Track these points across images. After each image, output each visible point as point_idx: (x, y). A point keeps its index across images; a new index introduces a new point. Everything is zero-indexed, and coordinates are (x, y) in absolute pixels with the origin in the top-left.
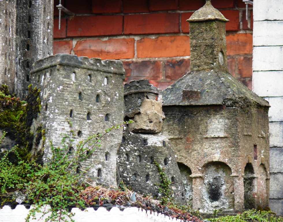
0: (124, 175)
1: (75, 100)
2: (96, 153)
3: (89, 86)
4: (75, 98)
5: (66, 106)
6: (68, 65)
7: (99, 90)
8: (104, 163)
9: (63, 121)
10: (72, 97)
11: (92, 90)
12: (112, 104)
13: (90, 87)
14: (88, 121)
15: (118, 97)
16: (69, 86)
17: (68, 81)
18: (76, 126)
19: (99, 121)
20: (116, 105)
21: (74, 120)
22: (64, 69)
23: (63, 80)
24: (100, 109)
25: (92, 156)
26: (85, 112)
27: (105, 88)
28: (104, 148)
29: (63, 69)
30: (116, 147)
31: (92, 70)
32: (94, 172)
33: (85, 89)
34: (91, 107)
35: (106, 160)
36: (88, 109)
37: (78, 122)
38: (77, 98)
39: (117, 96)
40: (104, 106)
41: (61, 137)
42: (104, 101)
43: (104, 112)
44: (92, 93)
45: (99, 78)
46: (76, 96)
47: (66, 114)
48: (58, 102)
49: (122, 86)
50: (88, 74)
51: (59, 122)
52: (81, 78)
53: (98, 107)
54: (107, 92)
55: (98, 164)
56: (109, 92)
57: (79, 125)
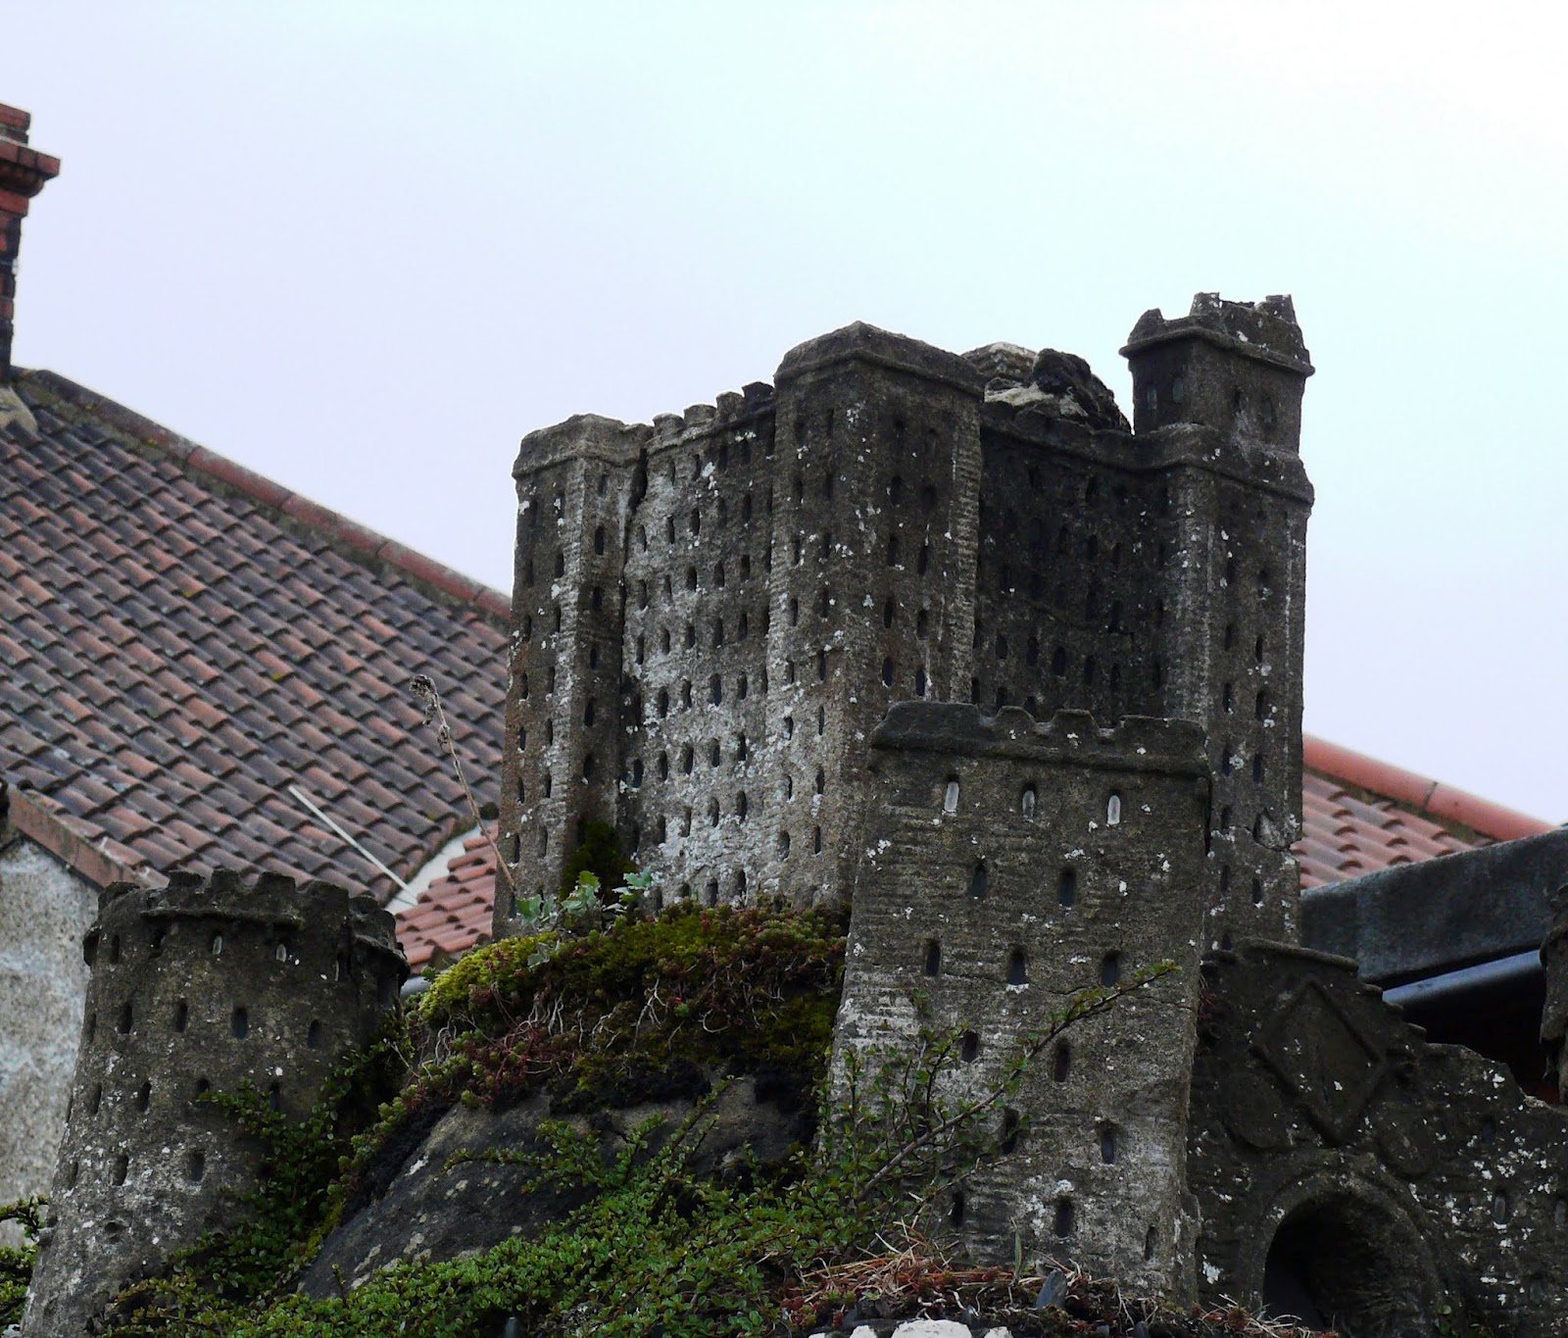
0: (1485, 1280)
1: (949, 896)
2: (1048, 1129)
3: (1023, 832)
4: (949, 887)
5: (905, 927)
6: (918, 748)
7: (1071, 847)
8: (1088, 1172)
9: (885, 993)
10: (937, 887)
11: (1039, 851)
12: (1135, 908)
13: (1025, 836)
14: (1011, 987)
15: (1166, 877)
16: (919, 838)
17: (917, 818)
18: (949, 1011)
19: (1068, 987)
20: (1155, 910)
21: (941, 987)
22: (903, 767)
23: (892, 815)
24: (1071, 933)
25: (1028, 1144)
26: (998, 947)
27: (1106, 838)
28: (1090, 1104)
29: (898, 767)
30: (1156, 1102)
31: (1040, 761)
32: (1034, 1213)
33: (1001, 847)
34: (1030, 925)
35: (1108, 1159)
36: (1014, 934)
37: (962, 992)
38: (957, 887)
39: (1162, 873)
40: (1095, 920)
41: (874, 1062)
42: (1095, 896)
43: (1096, 943)
44: (1038, 863)
45: (1077, 796)
46: (957, 879)
47: (905, 961)
48: (868, 911)
49: (1189, 826)
50: (1017, 782)
51: (868, 999)
52: (983, 800)
53: (1062, 926)
54: (1110, 857)
55: (1059, 1178)
56: (1121, 854)
57: (966, 1009)
